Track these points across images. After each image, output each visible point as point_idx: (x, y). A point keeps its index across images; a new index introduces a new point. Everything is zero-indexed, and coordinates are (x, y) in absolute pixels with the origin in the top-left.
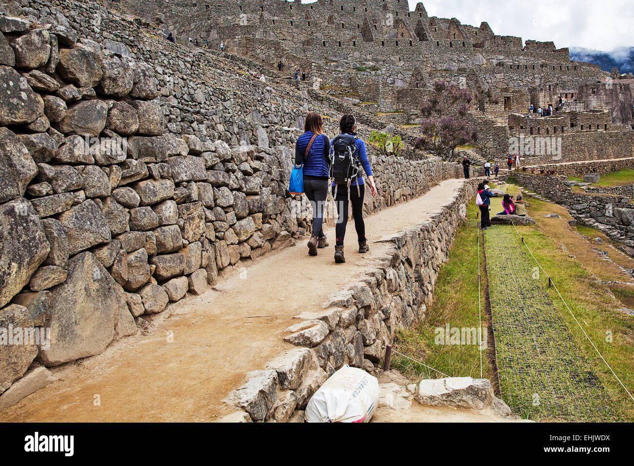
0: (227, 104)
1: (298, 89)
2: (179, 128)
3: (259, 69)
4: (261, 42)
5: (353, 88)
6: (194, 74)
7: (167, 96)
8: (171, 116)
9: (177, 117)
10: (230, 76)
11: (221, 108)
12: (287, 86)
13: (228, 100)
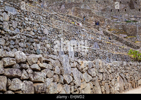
0: (59, 36)
1: (99, 30)
2: (25, 45)
3: (81, 21)
4: (83, 10)
5: (124, 30)
6: (47, 22)
7: (29, 31)
8: (21, 39)
9: (24, 40)
10: (64, 24)
11: (57, 37)
12: (93, 29)
13: (60, 34)
